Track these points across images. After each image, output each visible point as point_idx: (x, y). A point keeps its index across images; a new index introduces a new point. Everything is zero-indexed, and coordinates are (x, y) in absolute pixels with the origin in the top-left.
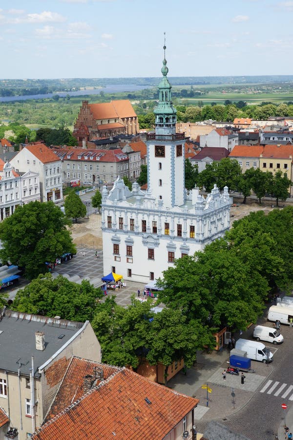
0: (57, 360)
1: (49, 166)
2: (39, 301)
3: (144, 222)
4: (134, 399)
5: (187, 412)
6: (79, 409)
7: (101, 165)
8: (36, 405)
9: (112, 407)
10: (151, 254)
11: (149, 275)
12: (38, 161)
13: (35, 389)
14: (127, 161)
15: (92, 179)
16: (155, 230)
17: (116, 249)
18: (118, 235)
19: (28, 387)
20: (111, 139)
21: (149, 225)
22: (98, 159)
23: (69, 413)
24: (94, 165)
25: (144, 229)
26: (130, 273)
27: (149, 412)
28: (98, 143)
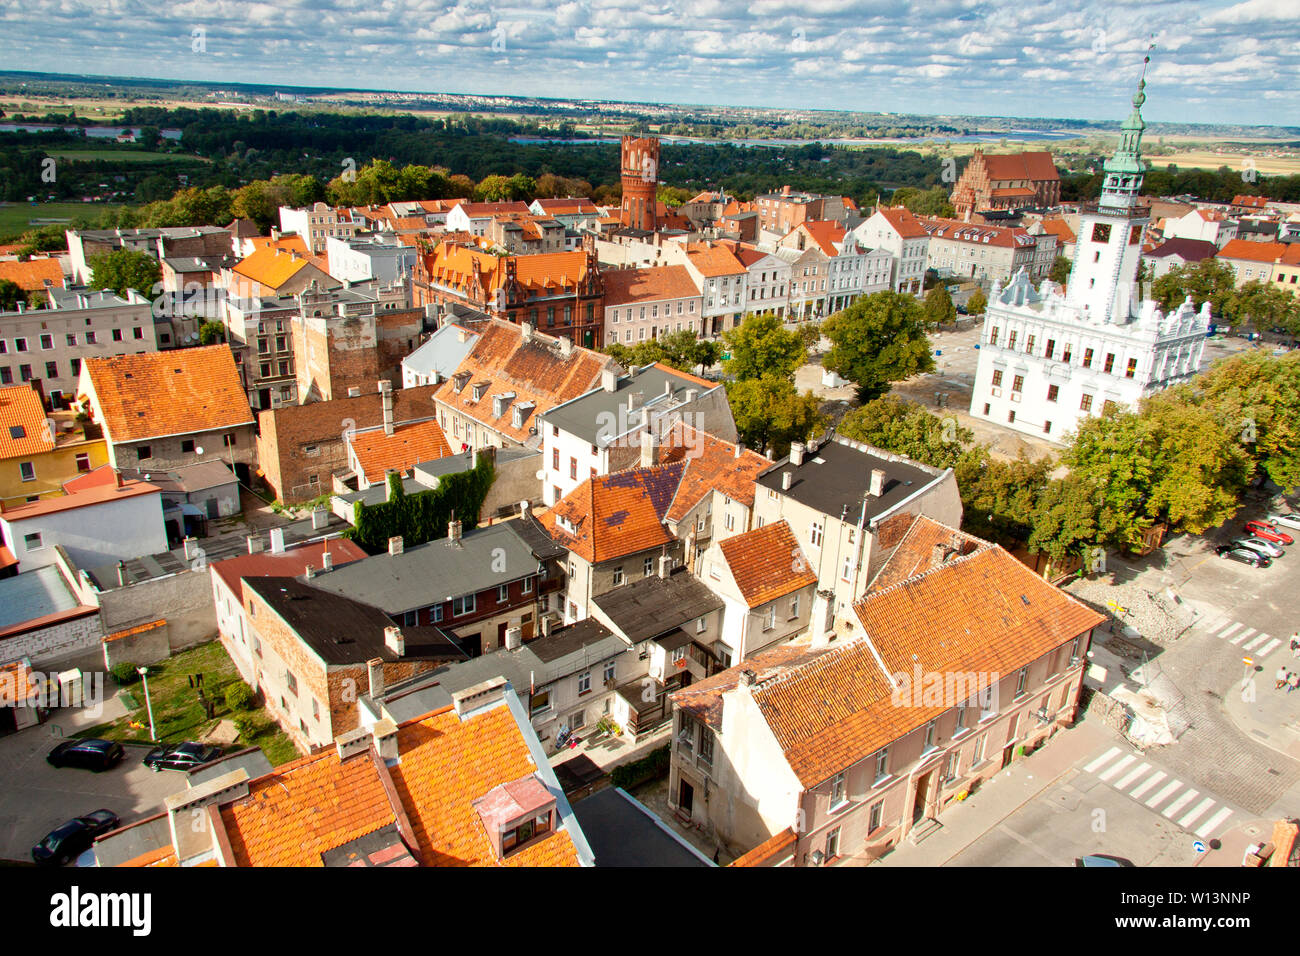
0: (898, 514)
1: (910, 243)
2: (873, 431)
3: (1051, 344)
4: (1005, 593)
5: (1083, 630)
6: (922, 586)
7: (990, 249)
8: (859, 567)
9: (969, 594)
10: (1053, 393)
11: (1043, 424)
12: (895, 233)
13: (862, 547)
14: (1033, 248)
15: (970, 270)
16: (1067, 357)
17: (997, 378)
18: (1005, 357)
19: (851, 542)
20: (1011, 212)
21: (1059, 350)
22: (986, 239)
23: (907, 587)
24: (979, 249)
25: (1049, 353)
26: (1012, 415)
27: (1024, 614)
28: (989, 216)
